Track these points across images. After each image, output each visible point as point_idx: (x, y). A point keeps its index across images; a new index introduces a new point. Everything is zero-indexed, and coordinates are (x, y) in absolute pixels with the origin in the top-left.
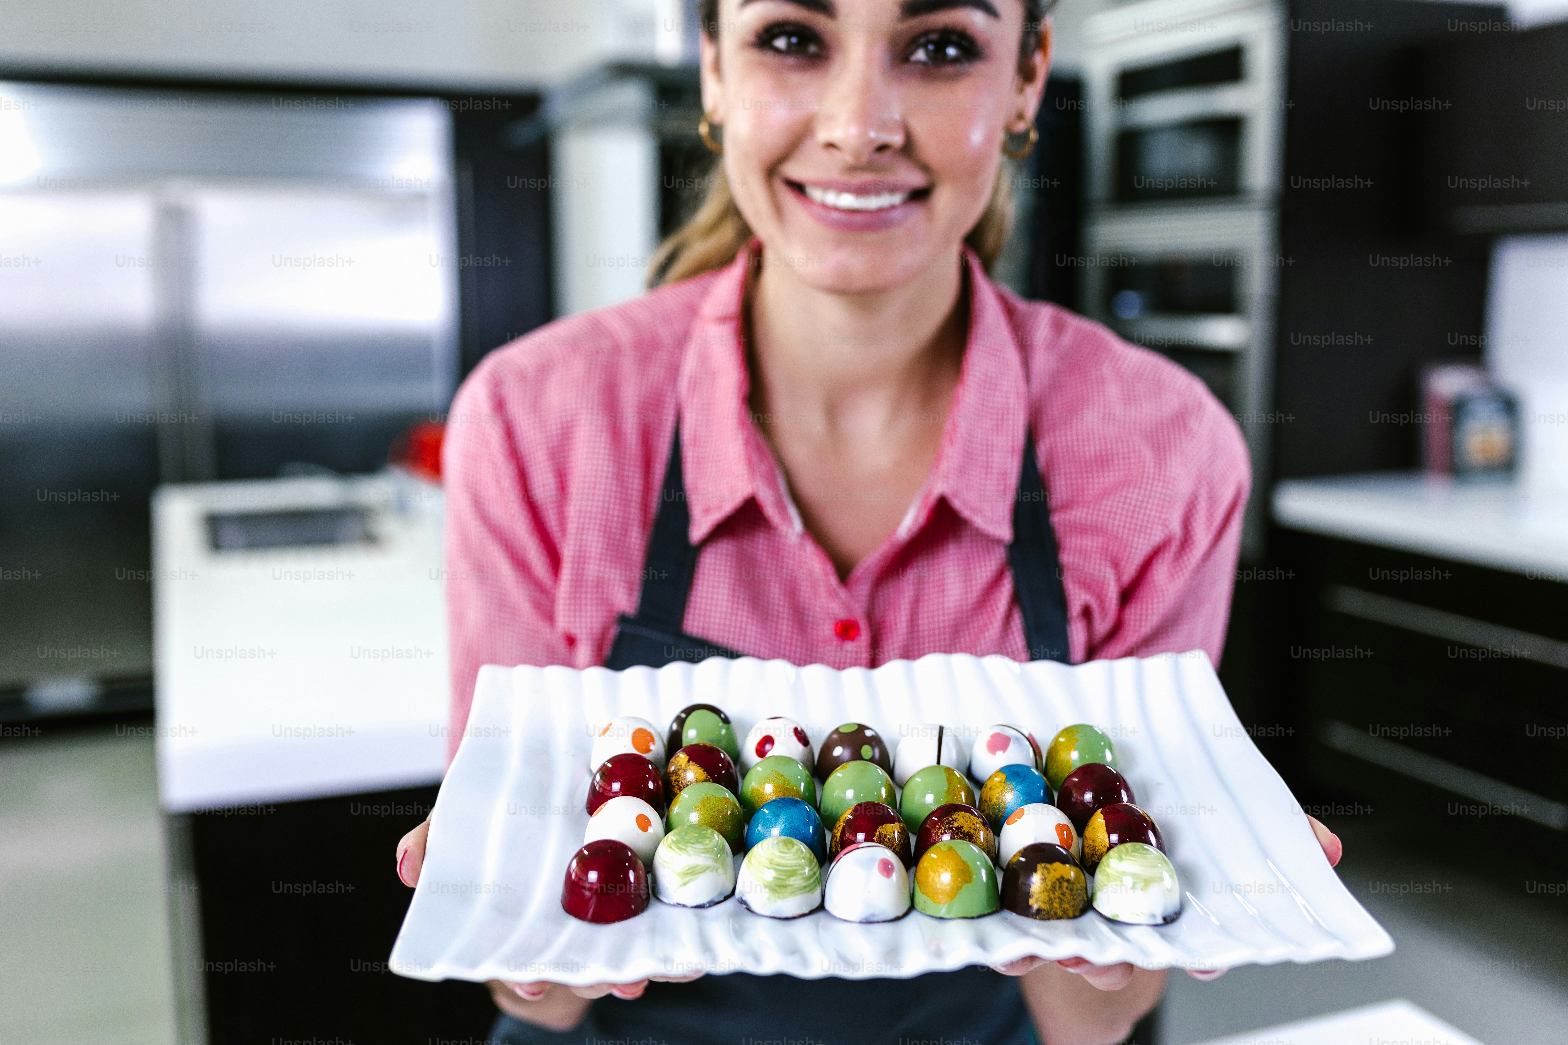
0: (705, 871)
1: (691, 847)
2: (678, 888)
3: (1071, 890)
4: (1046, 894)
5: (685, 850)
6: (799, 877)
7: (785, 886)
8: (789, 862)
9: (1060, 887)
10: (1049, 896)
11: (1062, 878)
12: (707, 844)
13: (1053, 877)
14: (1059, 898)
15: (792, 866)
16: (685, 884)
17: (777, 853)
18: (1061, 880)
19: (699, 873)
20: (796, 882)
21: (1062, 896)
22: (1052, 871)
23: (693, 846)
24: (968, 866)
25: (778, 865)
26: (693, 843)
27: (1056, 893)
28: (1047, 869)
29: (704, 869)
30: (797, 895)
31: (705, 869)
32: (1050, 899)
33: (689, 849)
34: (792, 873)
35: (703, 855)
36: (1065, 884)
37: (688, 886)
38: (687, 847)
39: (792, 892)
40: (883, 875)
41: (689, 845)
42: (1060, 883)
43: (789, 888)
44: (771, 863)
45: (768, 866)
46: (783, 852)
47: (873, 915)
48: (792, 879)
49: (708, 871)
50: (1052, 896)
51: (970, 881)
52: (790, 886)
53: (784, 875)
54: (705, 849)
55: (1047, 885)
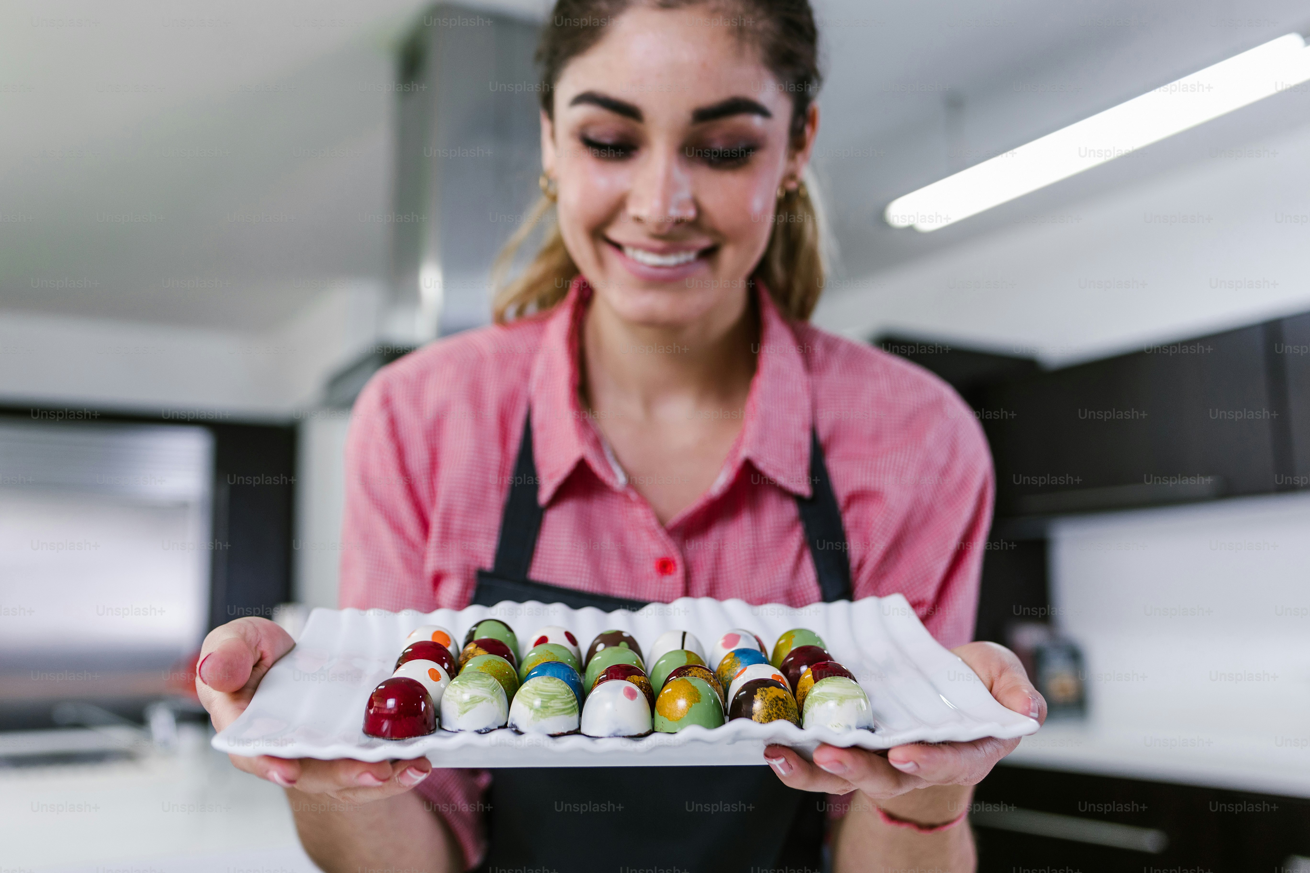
0: (482, 701)
1: (471, 682)
2: (459, 716)
3: (786, 708)
4: (765, 710)
5: (466, 684)
6: (559, 701)
7: (547, 707)
8: (551, 689)
9: (777, 705)
10: (768, 712)
11: (777, 697)
12: (484, 681)
13: (770, 697)
14: (776, 713)
15: (552, 692)
16: (465, 712)
17: (542, 683)
18: (777, 699)
19: (477, 702)
20: (557, 704)
21: (778, 712)
22: (769, 693)
23: (473, 681)
24: (697, 690)
25: (541, 691)
26: (474, 680)
27: (774, 710)
28: (765, 691)
29: (481, 700)
30: (557, 715)
31: (483, 699)
32: (769, 714)
33: (470, 684)
34: (553, 697)
35: (481, 688)
36: (780, 703)
37: (467, 713)
38: (468, 682)
39: (553, 713)
40: (628, 698)
41: (469, 681)
42: (776, 701)
43: (550, 709)
44: (536, 690)
45: (533, 692)
46: (546, 682)
47: (620, 730)
48: (553, 701)
49: (484, 702)
50: (770, 712)
51: (699, 702)
52: (551, 707)
53: (547, 699)
54: (483, 684)
55: (766, 703)
